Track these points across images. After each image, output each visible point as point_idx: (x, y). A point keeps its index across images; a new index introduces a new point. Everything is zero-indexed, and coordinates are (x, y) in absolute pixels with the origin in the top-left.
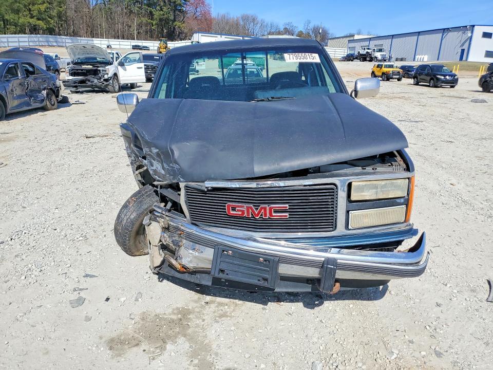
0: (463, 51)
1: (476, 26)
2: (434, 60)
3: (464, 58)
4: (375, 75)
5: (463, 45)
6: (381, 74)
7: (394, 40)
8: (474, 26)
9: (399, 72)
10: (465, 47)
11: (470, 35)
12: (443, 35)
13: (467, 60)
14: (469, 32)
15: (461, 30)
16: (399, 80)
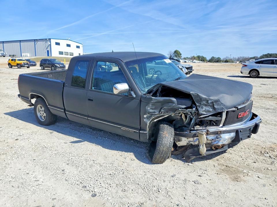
0: (48, 51)
1: (51, 39)
2: (34, 56)
3: (50, 55)
4: (11, 65)
5: (47, 48)
6: (16, 65)
7: (4, 44)
8: (50, 39)
9: (27, 63)
10: (49, 49)
11: (49, 43)
12: (35, 43)
13: (51, 56)
14: (48, 42)
15: (44, 41)
16: (28, 67)
